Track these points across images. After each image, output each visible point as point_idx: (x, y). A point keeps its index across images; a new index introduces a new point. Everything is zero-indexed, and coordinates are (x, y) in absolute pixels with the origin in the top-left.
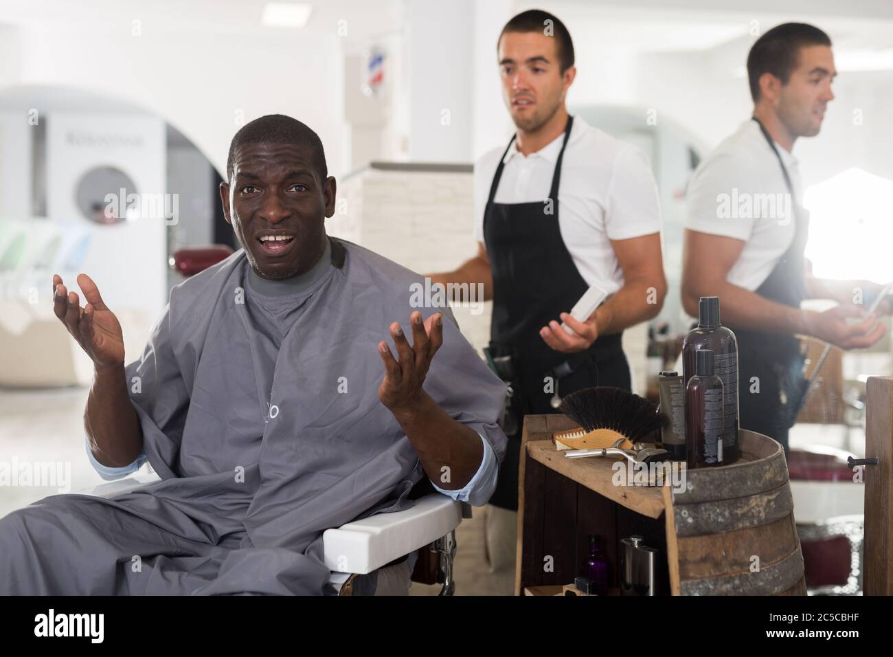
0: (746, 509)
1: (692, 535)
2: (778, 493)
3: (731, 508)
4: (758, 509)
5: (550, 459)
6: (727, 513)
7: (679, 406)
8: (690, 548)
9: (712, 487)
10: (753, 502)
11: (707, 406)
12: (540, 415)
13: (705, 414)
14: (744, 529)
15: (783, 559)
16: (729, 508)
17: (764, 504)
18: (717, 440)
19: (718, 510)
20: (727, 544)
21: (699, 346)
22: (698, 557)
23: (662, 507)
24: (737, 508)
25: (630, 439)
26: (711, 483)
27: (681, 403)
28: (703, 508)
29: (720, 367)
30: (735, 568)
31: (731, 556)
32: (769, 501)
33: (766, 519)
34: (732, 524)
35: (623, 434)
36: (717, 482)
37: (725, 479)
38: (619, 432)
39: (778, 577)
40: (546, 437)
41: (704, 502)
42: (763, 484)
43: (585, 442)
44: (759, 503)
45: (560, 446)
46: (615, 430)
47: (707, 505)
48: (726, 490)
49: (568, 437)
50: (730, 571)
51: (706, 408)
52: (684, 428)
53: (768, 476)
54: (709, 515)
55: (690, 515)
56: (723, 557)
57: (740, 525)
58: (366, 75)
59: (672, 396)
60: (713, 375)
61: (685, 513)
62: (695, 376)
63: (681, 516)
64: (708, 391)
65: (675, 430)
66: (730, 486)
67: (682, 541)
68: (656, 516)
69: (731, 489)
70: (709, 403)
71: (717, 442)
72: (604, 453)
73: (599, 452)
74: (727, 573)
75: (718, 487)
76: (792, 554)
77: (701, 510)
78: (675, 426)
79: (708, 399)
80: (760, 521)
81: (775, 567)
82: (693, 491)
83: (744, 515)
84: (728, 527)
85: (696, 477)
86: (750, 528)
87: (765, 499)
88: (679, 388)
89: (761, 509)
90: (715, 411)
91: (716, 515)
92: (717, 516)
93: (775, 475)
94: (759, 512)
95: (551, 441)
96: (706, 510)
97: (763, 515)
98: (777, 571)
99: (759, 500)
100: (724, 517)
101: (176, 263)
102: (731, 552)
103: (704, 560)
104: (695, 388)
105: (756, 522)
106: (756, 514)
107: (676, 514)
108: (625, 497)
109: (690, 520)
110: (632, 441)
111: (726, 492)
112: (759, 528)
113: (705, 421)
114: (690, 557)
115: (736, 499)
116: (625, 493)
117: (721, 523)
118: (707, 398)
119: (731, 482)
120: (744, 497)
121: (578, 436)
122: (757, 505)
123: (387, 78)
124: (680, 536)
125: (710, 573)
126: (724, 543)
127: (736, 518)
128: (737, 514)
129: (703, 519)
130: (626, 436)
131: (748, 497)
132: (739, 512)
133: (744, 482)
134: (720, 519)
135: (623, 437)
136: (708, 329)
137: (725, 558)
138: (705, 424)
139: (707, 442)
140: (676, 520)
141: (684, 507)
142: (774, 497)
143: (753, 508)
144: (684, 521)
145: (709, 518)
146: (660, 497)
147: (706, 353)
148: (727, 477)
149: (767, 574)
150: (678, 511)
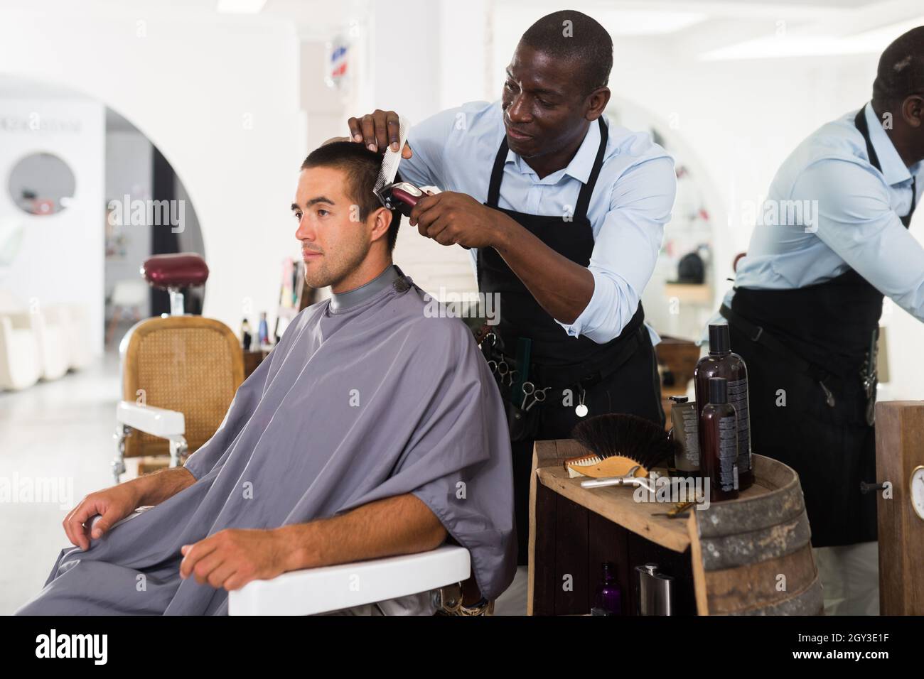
0: (768, 540)
1: (718, 569)
2: (797, 523)
3: (755, 540)
4: (779, 540)
5: (563, 487)
6: (751, 546)
7: (692, 432)
8: (717, 583)
9: (736, 520)
10: (775, 533)
11: (722, 434)
12: (551, 441)
13: (720, 442)
14: (768, 560)
15: (805, 588)
16: (752, 540)
17: (785, 534)
18: (733, 467)
19: (743, 543)
20: (752, 577)
21: (711, 374)
22: (725, 591)
23: (687, 541)
24: (760, 540)
25: (644, 467)
26: (735, 515)
27: (695, 429)
28: (728, 542)
29: (731, 394)
30: (762, 601)
31: (757, 589)
32: (789, 531)
33: (788, 549)
34: (756, 556)
35: (637, 461)
36: (740, 515)
37: (748, 511)
38: (633, 459)
39: (802, 607)
40: (557, 463)
41: (729, 535)
42: (783, 515)
43: (599, 469)
44: (781, 534)
45: (572, 473)
46: (629, 457)
47: (732, 538)
48: (749, 522)
49: (580, 464)
50: (756, 604)
51: (721, 436)
52: (698, 454)
53: (787, 506)
54: (735, 548)
55: (716, 549)
56: (749, 590)
57: (764, 557)
58: (330, 67)
59: (685, 423)
60: (726, 402)
61: (711, 546)
62: (709, 404)
63: (707, 549)
64: (723, 419)
65: (689, 457)
66: (753, 518)
67: (710, 575)
68: (681, 549)
69: (754, 522)
70: (724, 431)
71: (733, 470)
72: (621, 483)
73: (616, 482)
74: (753, 606)
75: (741, 520)
76: (813, 583)
77: (727, 544)
78: (688, 452)
79: (723, 428)
80: (782, 552)
81: (797, 598)
82: (718, 524)
83: (767, 546)
84: (753, 559)
85: (720, 511)
86: (773, 560)
87: (786, 529)
88: (691, 414)
89: (783, 540)
90: (730, 439)
91: (741, 547)
92: (742, 549)
93: (794, 505)
94: (781, 543)
95: (563, 467)
96: (731, 543)
97: (784, 545)
98: (800, 601)
99: (780, 531)
100: (748, 549)
101: (145, 273)
102: (756, 585)
103: (731, 594)
104: (710, 416)
105: (778, 553)
106: (778, 545)
107: (703, 548)
108: (648, 529)
109: (716, 554)
110: (646, 468)
111: (749, 524)
112: (782, 559)
113: (721, 449)
114: (717, 592)
115: (759, 531)
116: (648, 526)
117: (746, 556)
118: (722, 426)
119: (753, 514)
120: (766, 528)
121: (591, 463)
122: (779, 536)
123: (350, 71)
124: (708, 570)
125: (737, 606)
126: (749, 575)
127: (759, 550)
128: (760, 546)
129: (728, 552)
130: (640, 464)
131: (769, 528)
132: (762, 543)
133: (765, 514)
134: (745, 552)
135: (637, 464)
136: (719, 356)
137: (751, 590)
138: (721, 452)
139: (723, 470)
140: (703, 555)
141: (709, 541)
142: (793, 527)
143: (775, 539)
144: (710, 555)
145: (734, 551)
146: (684, 530)
147: (720, 381)
148: (749, 509)
149: (791, 605)
150: (705, 545)
